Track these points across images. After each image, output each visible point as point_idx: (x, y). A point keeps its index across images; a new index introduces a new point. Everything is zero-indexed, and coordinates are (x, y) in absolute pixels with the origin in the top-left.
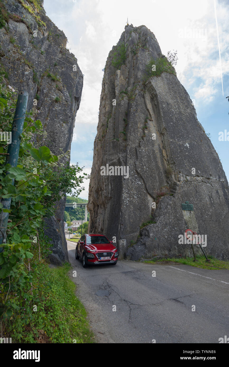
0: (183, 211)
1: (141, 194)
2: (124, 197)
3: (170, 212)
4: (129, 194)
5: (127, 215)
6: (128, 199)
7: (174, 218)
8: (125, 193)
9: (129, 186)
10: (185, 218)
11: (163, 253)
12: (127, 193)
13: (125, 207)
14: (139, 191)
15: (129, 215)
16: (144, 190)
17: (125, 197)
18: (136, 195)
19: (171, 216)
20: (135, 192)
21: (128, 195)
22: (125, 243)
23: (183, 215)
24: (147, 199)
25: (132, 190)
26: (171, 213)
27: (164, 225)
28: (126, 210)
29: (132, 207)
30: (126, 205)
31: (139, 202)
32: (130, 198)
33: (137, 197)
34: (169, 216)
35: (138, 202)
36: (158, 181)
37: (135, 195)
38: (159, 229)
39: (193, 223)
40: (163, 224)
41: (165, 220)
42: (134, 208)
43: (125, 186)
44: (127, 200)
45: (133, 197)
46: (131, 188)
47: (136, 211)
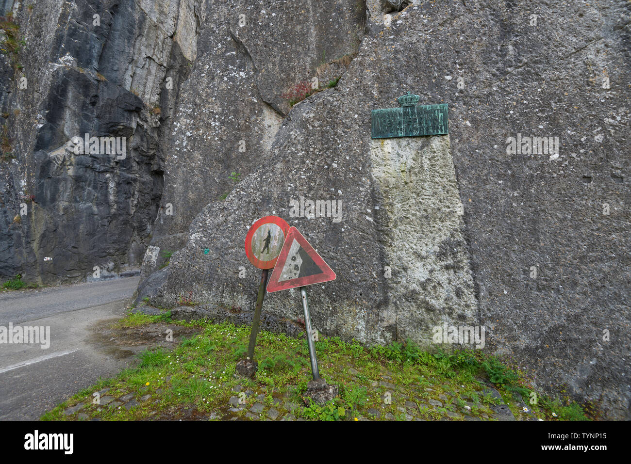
0: (373, 144)
1: (236, 112)
2: (176, 129)
3: (294, 154)
4: (194, 118)
5: (180, 181)
6: (189, 134)
7: (308, 177)
8: (182, 118)
9: (198, 94)
10: (377, 172)
11: (226, 301)
12: (189, 116)
13: (176, 157)
14: (231, 103)
15: (186, 181)
16: (252, 95)
17: (180, 129)
18: (217, 116)
19: (298, 170)
20: (217, 109)
21: (192, 122)
22: (154, 257)
23: (367, 163)
24: (256, 123)
25: (205, 102)
26: (302, 157)
27: (252, 206)
28: (178, 167)
29: (197, 155)
30: (179, 152)
31: (224, 138)
32: (198, 129)
33: (222, 123)
34: (286, 172)
35: (221, 139)
36: (313, 46)
37: (215, 118)
38: (230, 218)
39: (429, 192)
40: (250, 202)
41: (261, 187)
42: (205, 160)
43: (185, 95)
44: (185, 138)
45: (208, 126)
46: (206, 96)
47: (210, 167)
